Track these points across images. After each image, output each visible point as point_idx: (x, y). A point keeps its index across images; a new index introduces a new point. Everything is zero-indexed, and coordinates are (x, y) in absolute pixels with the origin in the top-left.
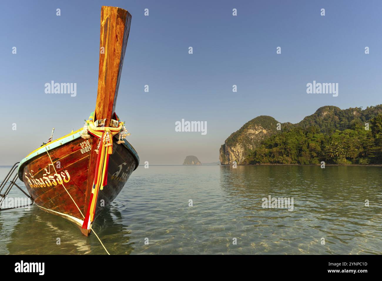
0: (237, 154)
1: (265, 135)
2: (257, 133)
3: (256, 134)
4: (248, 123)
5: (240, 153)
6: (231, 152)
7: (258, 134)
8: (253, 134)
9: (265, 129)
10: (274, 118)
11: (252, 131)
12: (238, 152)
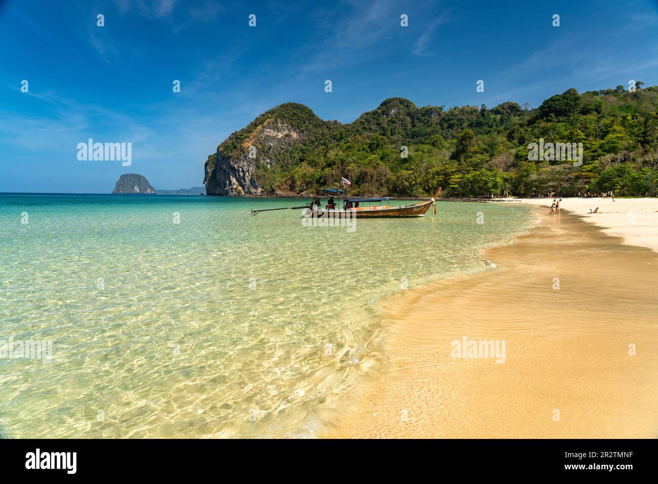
0: (242, 174)
1: (295, 142)
2: (280, 135)
3: (278, 137)
4: (263, 115)
5: (247, 174)
6: (230, 171)
7: (282, 137)
8: (274, 138)
9: (295, 130)
10: (311, 109)
11: (270, 132)
12: (243, 171)
